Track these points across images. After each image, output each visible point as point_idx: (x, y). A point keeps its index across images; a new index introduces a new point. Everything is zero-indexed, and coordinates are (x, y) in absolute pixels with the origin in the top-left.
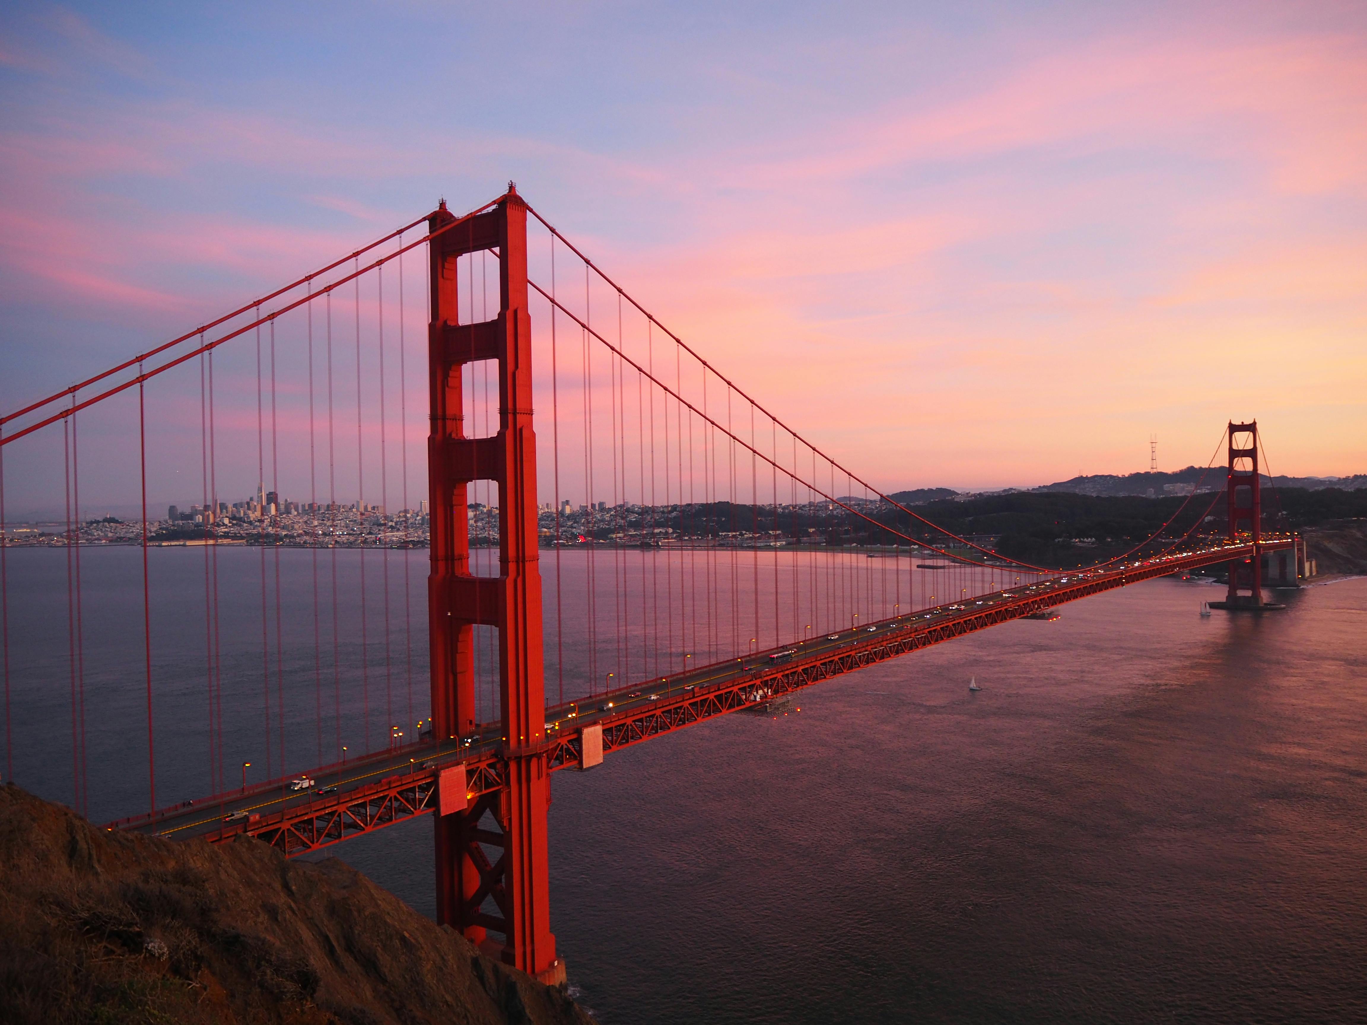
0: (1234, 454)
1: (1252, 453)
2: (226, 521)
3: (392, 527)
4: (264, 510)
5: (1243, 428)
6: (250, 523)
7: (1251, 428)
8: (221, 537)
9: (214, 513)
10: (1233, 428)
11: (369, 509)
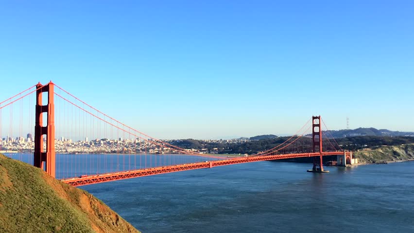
0: (314, 126)
1: (319, 125)
2: (11, 144)
3: (73, 147)
4: (26, 141)
5: (316, 118)
6: (20, 145)
7: (319, 118)
8: (9, 150)
9: (7, 141)
10: (314, 118)
11: (66, 140)
